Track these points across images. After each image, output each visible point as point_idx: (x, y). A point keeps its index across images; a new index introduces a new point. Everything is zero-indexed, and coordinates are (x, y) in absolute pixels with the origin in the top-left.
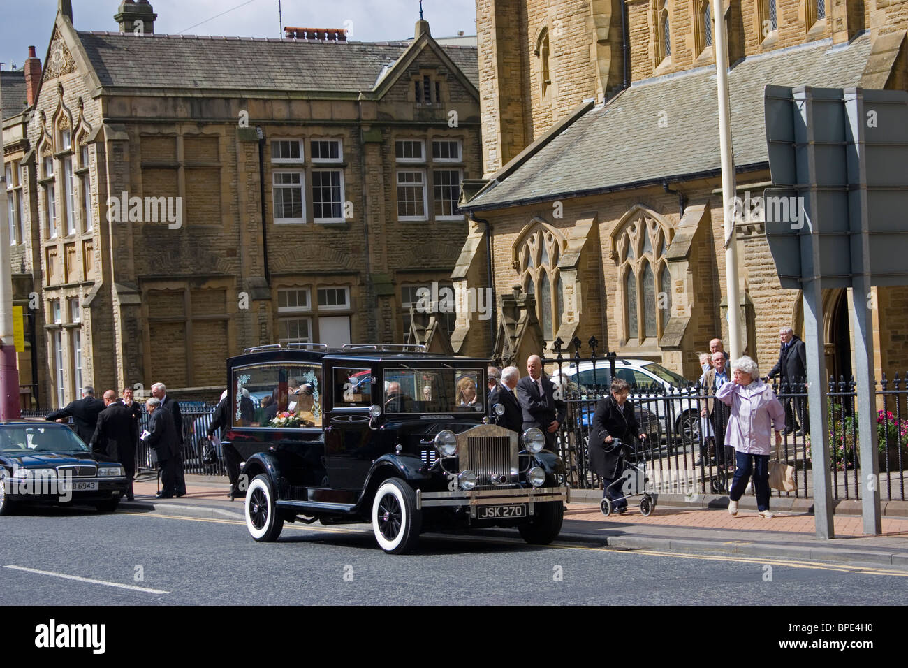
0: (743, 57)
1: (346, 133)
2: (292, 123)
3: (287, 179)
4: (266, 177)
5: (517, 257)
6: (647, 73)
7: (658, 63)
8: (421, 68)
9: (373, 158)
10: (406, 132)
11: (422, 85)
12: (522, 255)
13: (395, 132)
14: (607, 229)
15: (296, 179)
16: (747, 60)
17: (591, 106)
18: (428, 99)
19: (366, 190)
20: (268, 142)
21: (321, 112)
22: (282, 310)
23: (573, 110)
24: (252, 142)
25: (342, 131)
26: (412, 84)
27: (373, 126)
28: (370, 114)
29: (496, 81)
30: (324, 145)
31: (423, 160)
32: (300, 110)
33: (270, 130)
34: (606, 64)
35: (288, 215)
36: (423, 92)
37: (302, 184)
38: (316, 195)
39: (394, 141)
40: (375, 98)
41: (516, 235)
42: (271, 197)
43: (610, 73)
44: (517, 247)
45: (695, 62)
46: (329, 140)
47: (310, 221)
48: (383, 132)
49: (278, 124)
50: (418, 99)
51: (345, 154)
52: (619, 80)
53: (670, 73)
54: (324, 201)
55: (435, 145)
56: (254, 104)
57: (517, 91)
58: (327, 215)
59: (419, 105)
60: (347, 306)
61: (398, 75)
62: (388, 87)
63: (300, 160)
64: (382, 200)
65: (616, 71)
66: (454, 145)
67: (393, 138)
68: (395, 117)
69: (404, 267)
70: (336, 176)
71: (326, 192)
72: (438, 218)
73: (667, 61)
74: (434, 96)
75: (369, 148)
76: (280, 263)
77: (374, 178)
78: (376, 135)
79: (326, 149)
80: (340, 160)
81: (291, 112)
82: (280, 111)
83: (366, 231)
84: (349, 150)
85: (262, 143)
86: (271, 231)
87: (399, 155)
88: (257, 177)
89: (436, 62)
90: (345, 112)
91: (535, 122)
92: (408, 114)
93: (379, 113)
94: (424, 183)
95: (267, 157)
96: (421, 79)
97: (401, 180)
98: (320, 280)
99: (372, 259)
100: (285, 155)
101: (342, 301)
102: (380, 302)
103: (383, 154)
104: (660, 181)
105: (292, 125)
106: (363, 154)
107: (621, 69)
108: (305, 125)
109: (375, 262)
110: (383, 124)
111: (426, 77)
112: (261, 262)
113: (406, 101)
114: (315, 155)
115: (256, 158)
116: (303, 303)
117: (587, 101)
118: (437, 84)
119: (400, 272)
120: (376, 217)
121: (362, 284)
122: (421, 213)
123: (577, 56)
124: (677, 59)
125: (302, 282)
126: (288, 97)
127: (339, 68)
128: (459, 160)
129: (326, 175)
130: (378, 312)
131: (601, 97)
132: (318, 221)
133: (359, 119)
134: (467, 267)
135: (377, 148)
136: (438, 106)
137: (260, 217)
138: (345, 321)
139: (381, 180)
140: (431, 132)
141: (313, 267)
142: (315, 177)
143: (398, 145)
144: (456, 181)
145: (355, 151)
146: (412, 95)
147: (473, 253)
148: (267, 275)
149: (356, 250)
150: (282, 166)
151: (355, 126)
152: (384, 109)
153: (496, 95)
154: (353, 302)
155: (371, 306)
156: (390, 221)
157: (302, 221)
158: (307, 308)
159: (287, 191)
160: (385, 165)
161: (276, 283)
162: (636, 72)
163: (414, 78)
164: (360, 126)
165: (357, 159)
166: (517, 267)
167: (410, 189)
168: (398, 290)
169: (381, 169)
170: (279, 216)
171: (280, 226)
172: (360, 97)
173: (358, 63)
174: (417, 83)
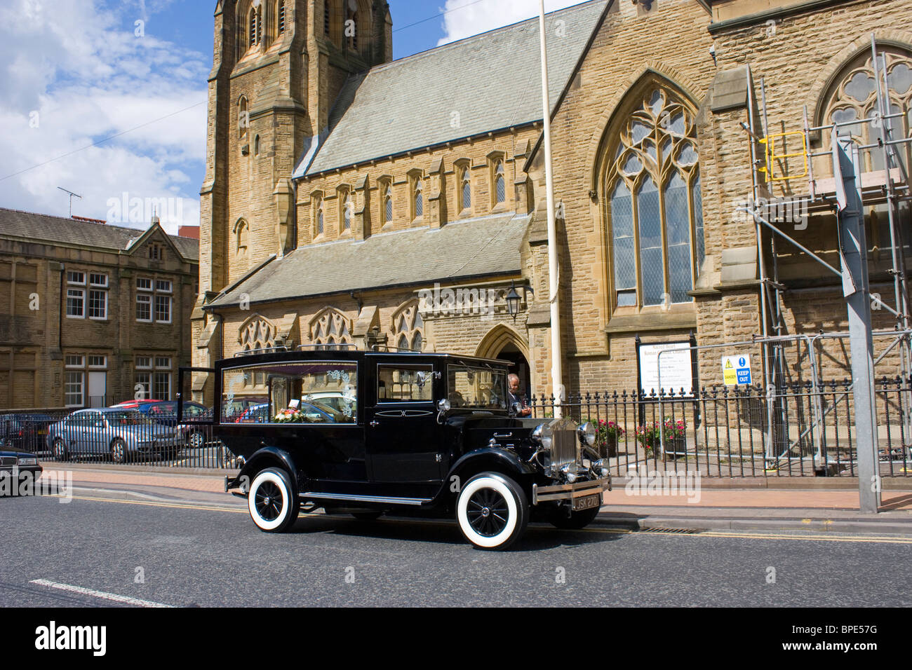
0: (370, 235)
1: (111, 271)
2: (80, 262)
3: (75, 293)
4: (64, 291)
5: (240, 336)
6: (308, 242)
7: (315, 237)
8: (155, 241)
9: (124, 286)
10: (144, 274)
11: (153, 250)
12: (244, 335)
13: (137, 273)
14: (305, 320)
15: (81, 294)
16: (372, 236)
17: (274, 258)
18: (156, 257)
19: (119, 303)
20: (66, 272)
21: (97, 258)
22: (67, 366)
23: (264, 259)
24: (58, 270)
25: (108, 270)
26: (148, 249)
27: (126, 269)
28: (124, 262)
29: (210, 245)
30: (98, 276)
31: (151, 289)
32: (86, 256)
33: (68, 265)
34: (284, 236)
35: (75, 314)
36: (154, 254)
37: (84, 297)
38: (91, 304)
39: (136, 278)
40: (128, 254)
41: (241, 323)
42: (65, 303)
43: (286, 241)
44: (241, 330)
45: (339, 236)
46: (101, 274)
47: (87, 317)
48: (131, 273)
49: (73, 262)
50: (151, 257)
51: (109, 283)
52: (291, 245)
53: (323, 242)
54: (95, 308)
55: (158, 282)
56: (60, 250)
57: (221, 251)
58: (97, 315)
59: (151, 260)
60: (105, 366)
61: (141, 243)
62: (135, 249)
63: (84, 283)
64: (128, 309)
65: (289, 240)
66: (168, 284)
67: (136, 276)
68: (138, 265)
69: (138, 346)
70: (103, 294)
71: (97, 302)
72: (158, 321)
73: (321, 236)
74: (159, 257)
75: (123, 280)
76: (68, 340)
77: (124, 296)
78: (127, 274)
79: (99, 279)
80: (106, 285)
81: (80, 257)
82: (74, 255)
83: (118, 325)
84: (111, 281)
85: (63, 272)
86: (65, 321)
87: (139, 286)
88: (58, 290)
89: (162, 239)
90: (111, 260)
91: (231, 269)
92: (145, 264)
93: (129, 262)
94: (151, 302)
95: (65, 280)
96: (153, 246)
97: (139, 299)
98: (91, 351)
99: (121, 341)
100: (75, 280)
101: (102, 363)
102: (125, 364)
103: (130, 284)
104: (349, 291)
105: (81, 263)
106: (119, 283)
107: (292, 239)
108: (88, 264)
109: (122, 342)
110: (131, 268)
111: (156, 246)
112: (57, 338)
113: (145, 258)
114: (92, 282)
115: (59, 279)
116: (80, 363)
117: (272, 255)
118: (161, 250)
119: (135, 349)
120: (124, 318)
121: (114, 355)
122: (148, 318)
123: (266, 231)
124: (327, 235)
125: (80, 351)
126: (80, 248)
127: (105, 237)
128: (170, 291)
129: (97, 293)
130: (123, 370)
131: (281, 253)
132: (91, 318)
133: (118, 264)
134: (208, 340)
135: (127, 281)
136: (161, 262)
137: (59, 313)
138: (103, 375)
139: (128, 298)
140: (156, 275)
141: (87, 343)
142: (92, 294)
143: (138, 280)
144: (167, 302)
145: (115, 282)
146: (147, 255)
147: (212, 333)
148: (60, 346)
149: (112, 335)
150: (73, 286)
151: (116, 268)
152: (133, 260)
153: (210, 252)
154: (108, 363)
155: (119, 367)
156: (131, 321)
157: (83, 317)
158: (82, 366)
159: (75, 300)
160: (131, 290)
161: (66, 350)
162: (300, 242)
163: (149, 245)
164: (118, 268)
165: (116, 285)
166: (240, 342)
167: (143, 304)
168: (134, 359)
169: (128, 292)
170: (69, 313)
171: (70, 319)
172: (120, 252)
173: (115, 236)
174: (151, 248)
